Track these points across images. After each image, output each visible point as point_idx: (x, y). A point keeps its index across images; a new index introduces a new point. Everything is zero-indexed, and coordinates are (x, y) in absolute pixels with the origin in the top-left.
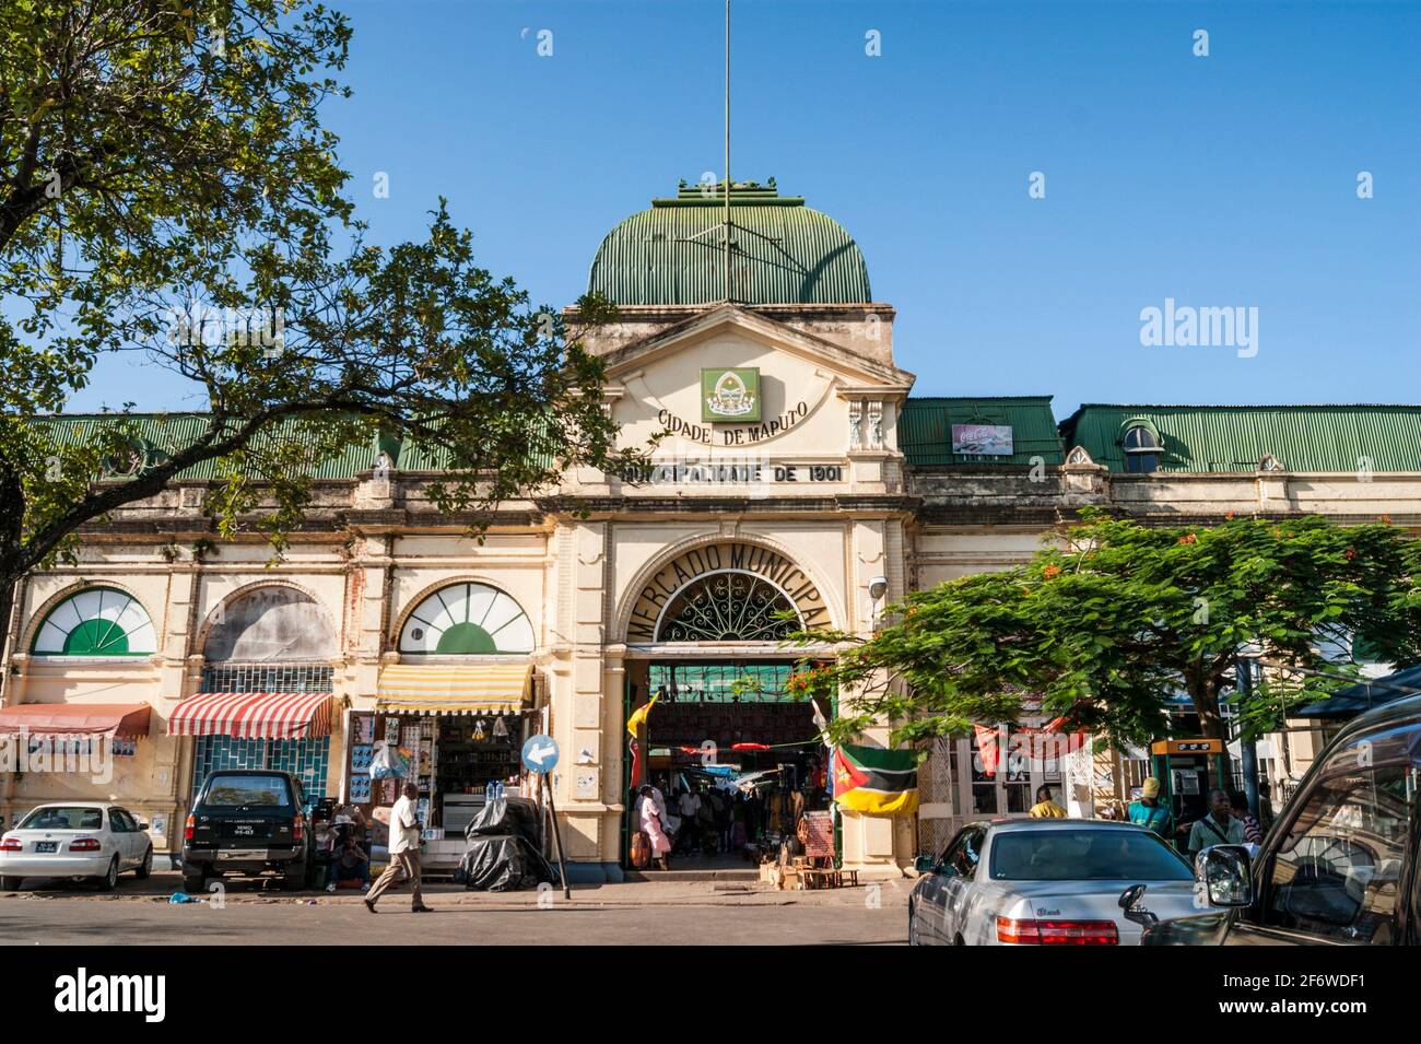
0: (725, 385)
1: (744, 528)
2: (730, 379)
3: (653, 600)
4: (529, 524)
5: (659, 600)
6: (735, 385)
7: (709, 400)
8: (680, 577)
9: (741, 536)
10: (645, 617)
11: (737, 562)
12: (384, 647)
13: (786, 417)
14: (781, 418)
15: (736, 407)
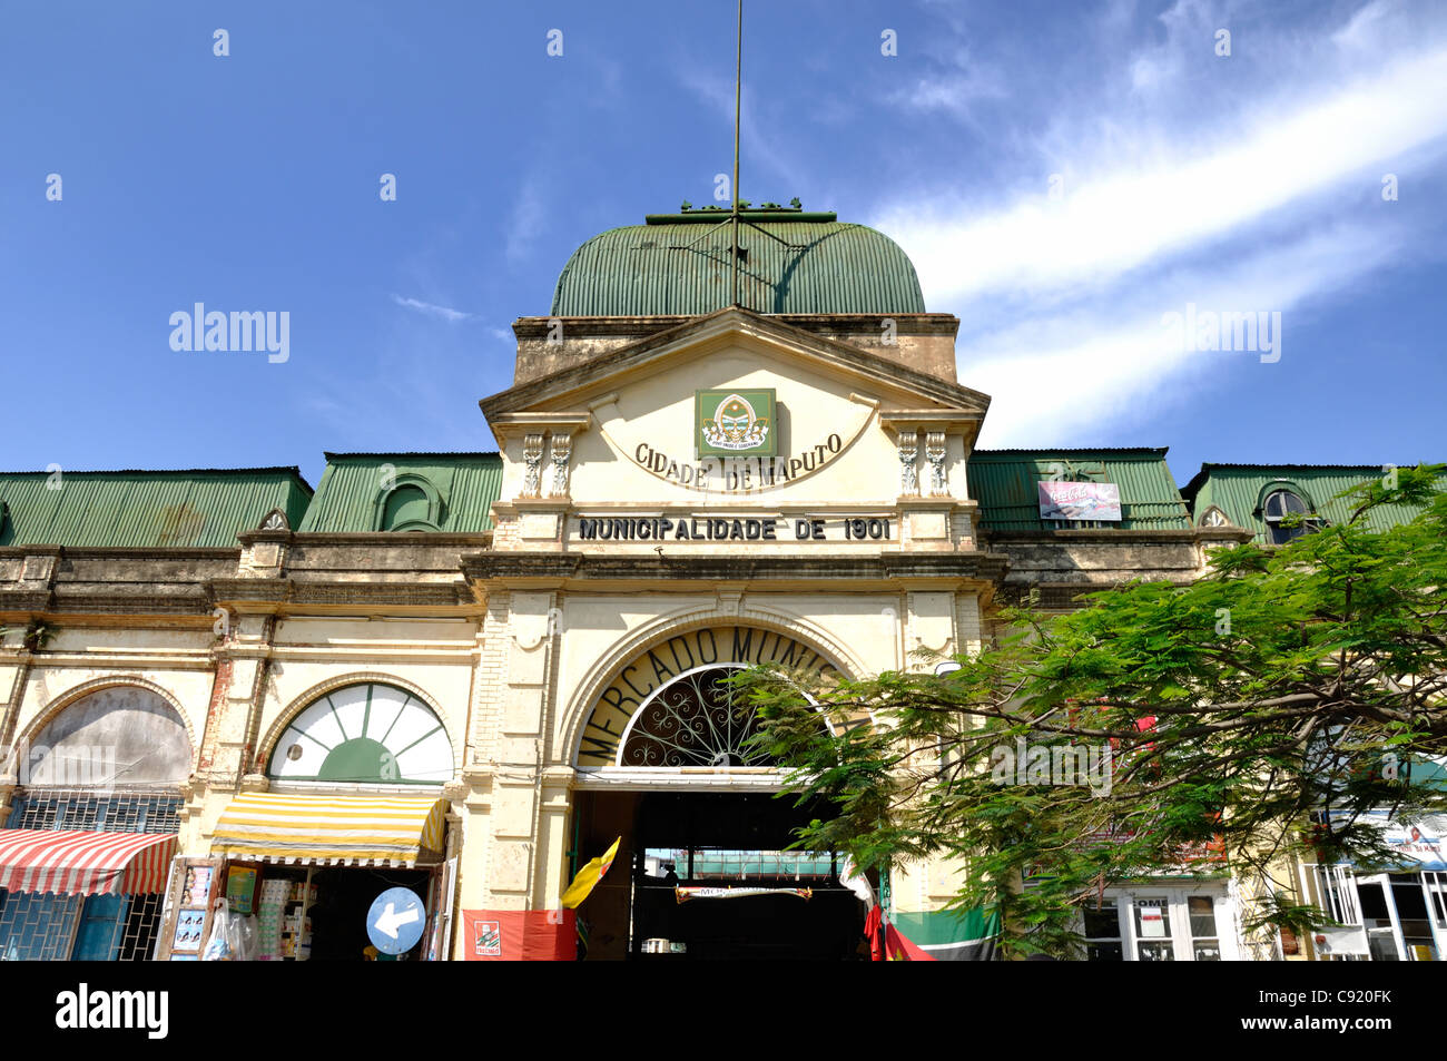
0: (728, 411)
1: (750, 602)
2: (735, 403)
3: (618, 706)
4: (456, 603)
5: (626, 705)
6: (742, 411)
7: (706, 431)
8: (658, 673)
9: (747, 615)
10: (605, 729)
11: (741, 651)
12: (246, 768)
13: (813, 454)
14: (805, 455)
15: (743, 438)
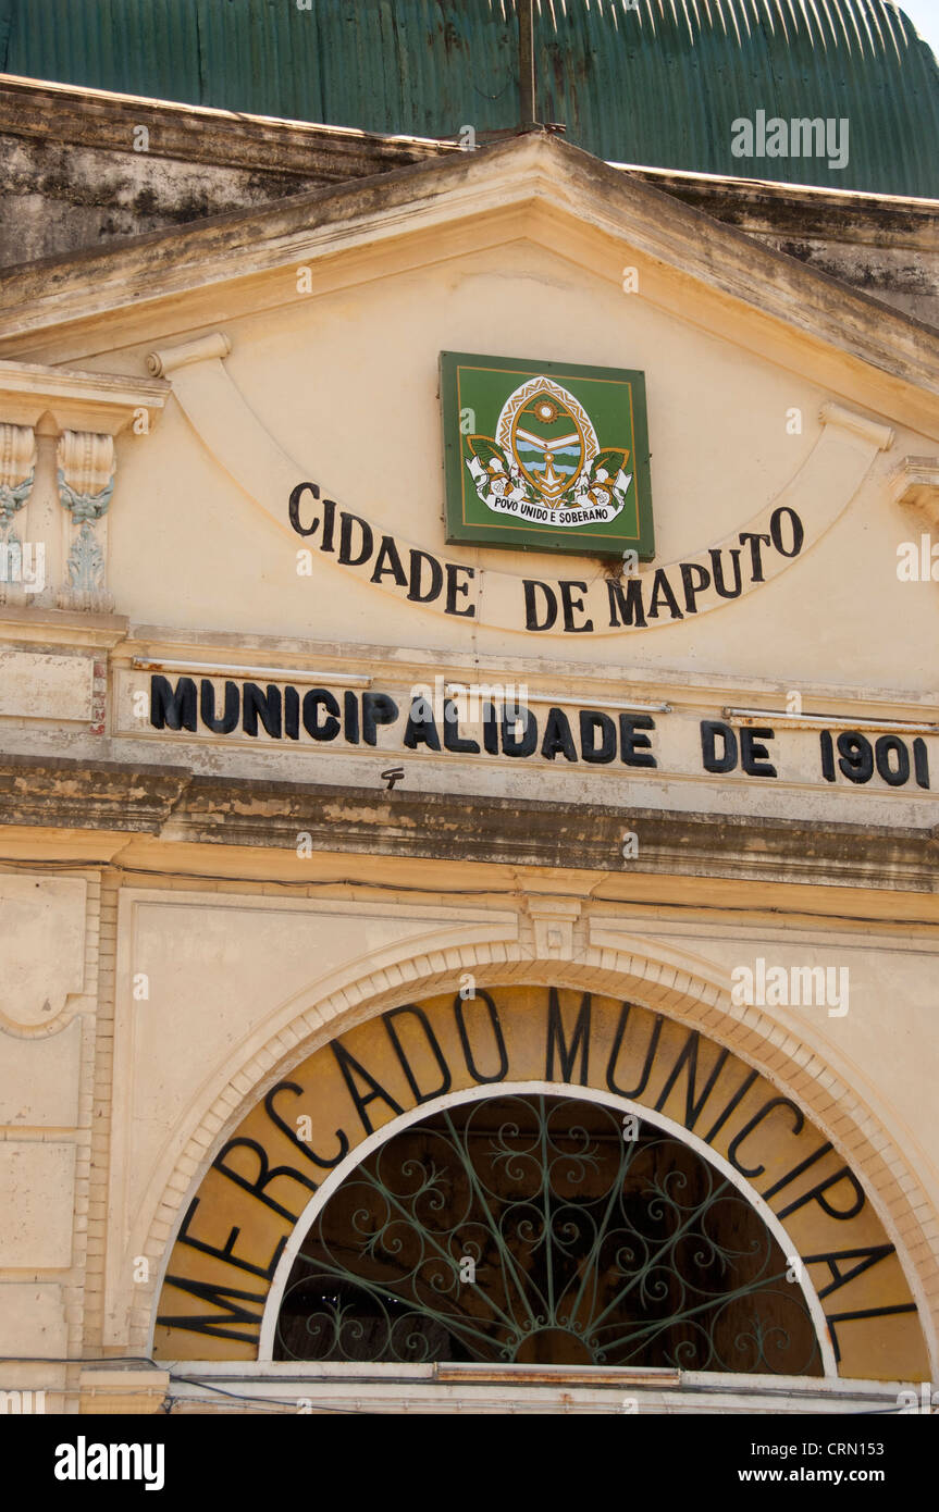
0: (528, 420)
2: (543, 399)
3: (256, 1190)
5: (279, 1188)
6: (562, 424)
7: (475, 467)
8: (360, 1104)
9: (593, 960)
10: (225, 1255)
11: (566, 1056)
13: (735, 554)
14: (716, 556)
15: (569, 498)
